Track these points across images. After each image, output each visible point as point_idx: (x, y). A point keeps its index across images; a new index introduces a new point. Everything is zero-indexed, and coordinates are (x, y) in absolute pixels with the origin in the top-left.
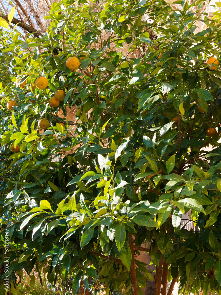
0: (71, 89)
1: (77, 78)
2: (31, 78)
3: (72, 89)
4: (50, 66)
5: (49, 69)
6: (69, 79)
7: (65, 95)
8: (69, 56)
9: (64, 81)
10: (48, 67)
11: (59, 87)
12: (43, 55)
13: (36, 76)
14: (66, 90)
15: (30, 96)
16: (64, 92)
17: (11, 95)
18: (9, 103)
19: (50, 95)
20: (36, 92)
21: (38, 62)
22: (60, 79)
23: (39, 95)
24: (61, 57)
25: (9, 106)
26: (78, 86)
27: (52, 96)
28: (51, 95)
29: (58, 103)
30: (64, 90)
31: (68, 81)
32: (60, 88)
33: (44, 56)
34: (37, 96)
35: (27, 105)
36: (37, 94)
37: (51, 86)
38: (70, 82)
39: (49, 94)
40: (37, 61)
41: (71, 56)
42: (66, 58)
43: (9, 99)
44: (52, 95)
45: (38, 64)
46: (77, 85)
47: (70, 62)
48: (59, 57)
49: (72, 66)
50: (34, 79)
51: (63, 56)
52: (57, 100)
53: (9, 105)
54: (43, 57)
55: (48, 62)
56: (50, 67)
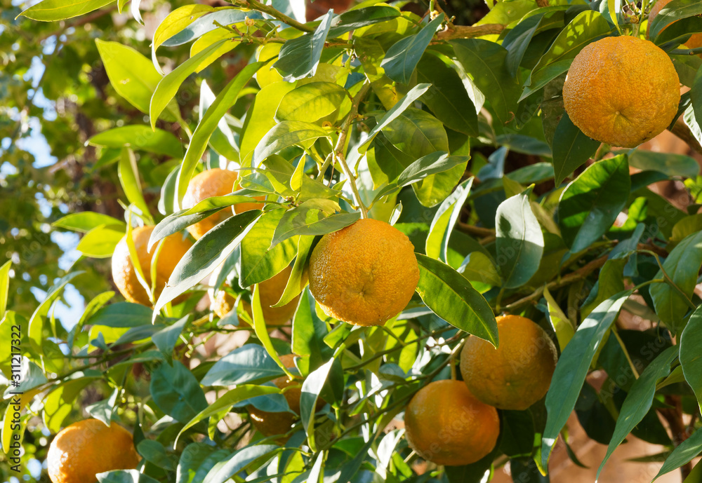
0: (599, 309)
1: (640, 201)
2: (277, 237)
3: (610, 306)
4: (423, 126)
5: (425, 151)
6: (579, 218)
7: (546, 359)
8: (580, 29)
9: (536, 238)
10: (411, 129)
11: (495, 290)
12: (362, 29)
13: (312, 218)
14: (556, 318)
15: (244, 378)
16: (539, 335)
17: (79, 375)
18: (62, 444)
19: (414, 364)
20: (298, 345)
21: (327, 95)
22: (505, 225)
23: (324, 370)
24: (508, 35)
25: (65, 469)
26: (658, 278)
27: (430, 373)
28: (426, 358)
29: (487, 430)
30: (539, 317)
31: (569, 234)
32: (504, 302)
33: (368, 38)
34: (315, 382)
35: (227, 457)
36: (305, 364)
37: (436, 291)
38: (583, 242)
39: (405, 355)
40: (313, 84)
41: (604, 29)
42: (558, 50)
43: (67, 409)
44: (434, 358)
45: (326, 109)
46: (647, 271)
47: (594, 83)
48: (493, 38)
49: (613, 118)
50: (302, 242)
51: (531, 32)
52: (475, 400)
53: (70, 461)
54: (357, 44)
55: (415, 93)
56: (429, 134)
